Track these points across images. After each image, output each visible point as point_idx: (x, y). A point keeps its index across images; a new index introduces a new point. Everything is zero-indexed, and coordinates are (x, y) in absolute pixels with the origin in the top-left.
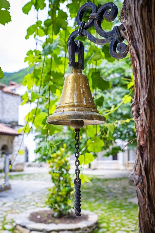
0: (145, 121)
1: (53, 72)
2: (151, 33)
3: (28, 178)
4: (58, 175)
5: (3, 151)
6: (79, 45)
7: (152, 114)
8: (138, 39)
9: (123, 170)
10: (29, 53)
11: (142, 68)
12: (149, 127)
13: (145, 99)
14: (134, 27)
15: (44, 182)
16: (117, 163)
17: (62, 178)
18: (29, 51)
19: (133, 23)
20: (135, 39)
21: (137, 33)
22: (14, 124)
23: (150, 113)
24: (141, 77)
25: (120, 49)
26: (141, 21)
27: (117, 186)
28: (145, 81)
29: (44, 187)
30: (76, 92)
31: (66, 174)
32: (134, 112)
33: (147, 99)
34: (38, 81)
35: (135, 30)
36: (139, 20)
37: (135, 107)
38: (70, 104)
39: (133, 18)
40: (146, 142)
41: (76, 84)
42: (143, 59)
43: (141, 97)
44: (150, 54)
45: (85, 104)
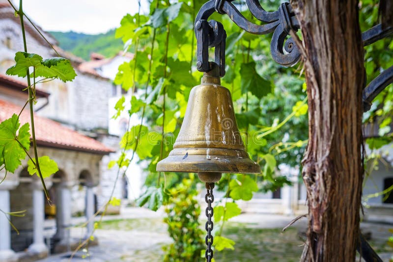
0: (323, 192)
1: (171, 58)
2: (343, 42)
3: (127, 226)
4: (179, 225)
5: (82, 181)
6: (217, 31)
7: (335, 182)
8: (320, 50)
9: (289, 215)
10: (126, 20)
11: (323, 103)
12: (329, 204)
13: (324, 158)
14: (314, 26)
15: (155, 234)
16: (280, 204)
17: (185, 230)
18: (124, 17)
19: (314, 19)
20: (315, 49)
21: (319, 38)
22: (101, 132)
23: (332, 182)
24: (322, 118)
25: (289, 49)
26: (327, 18)
27: (277, 241)
28: (327, 127)
29: (155, 241)
30: (208, 120)
31: (193, 224)
32: (306, 175)
33: (328, 157)
34: (143, 74)
35: (315, 32)
36: (324, 15)
37: (308, 166)
38: (198, 142)
39: (313, 8)
40: (322, 228)
41: (209, 105)
42: (326, 87)
43: (318, 152)
44: (338, 79)
45: (224, 142)
